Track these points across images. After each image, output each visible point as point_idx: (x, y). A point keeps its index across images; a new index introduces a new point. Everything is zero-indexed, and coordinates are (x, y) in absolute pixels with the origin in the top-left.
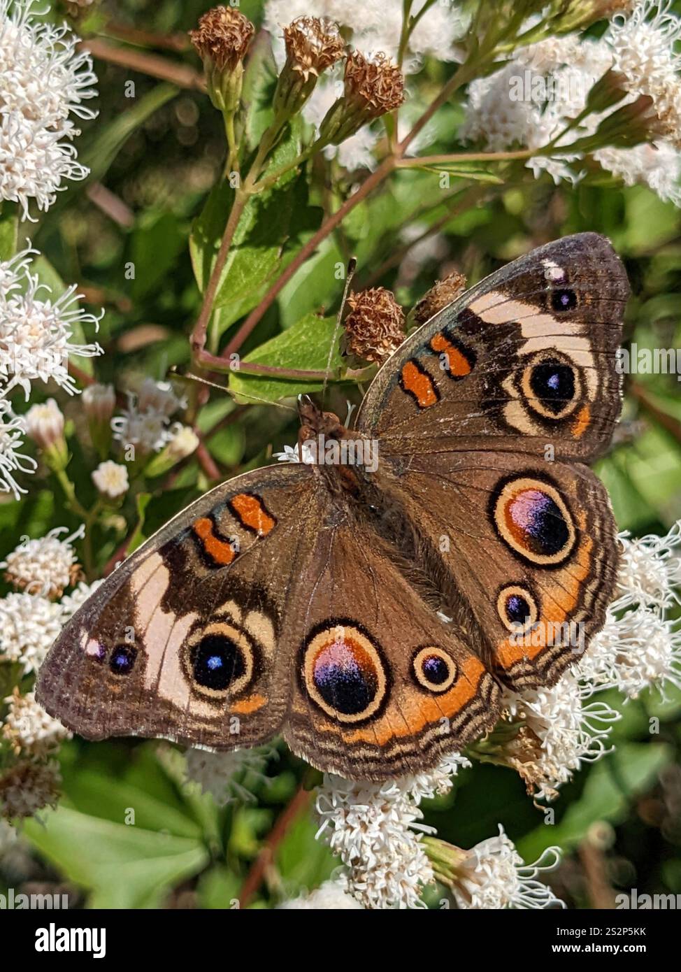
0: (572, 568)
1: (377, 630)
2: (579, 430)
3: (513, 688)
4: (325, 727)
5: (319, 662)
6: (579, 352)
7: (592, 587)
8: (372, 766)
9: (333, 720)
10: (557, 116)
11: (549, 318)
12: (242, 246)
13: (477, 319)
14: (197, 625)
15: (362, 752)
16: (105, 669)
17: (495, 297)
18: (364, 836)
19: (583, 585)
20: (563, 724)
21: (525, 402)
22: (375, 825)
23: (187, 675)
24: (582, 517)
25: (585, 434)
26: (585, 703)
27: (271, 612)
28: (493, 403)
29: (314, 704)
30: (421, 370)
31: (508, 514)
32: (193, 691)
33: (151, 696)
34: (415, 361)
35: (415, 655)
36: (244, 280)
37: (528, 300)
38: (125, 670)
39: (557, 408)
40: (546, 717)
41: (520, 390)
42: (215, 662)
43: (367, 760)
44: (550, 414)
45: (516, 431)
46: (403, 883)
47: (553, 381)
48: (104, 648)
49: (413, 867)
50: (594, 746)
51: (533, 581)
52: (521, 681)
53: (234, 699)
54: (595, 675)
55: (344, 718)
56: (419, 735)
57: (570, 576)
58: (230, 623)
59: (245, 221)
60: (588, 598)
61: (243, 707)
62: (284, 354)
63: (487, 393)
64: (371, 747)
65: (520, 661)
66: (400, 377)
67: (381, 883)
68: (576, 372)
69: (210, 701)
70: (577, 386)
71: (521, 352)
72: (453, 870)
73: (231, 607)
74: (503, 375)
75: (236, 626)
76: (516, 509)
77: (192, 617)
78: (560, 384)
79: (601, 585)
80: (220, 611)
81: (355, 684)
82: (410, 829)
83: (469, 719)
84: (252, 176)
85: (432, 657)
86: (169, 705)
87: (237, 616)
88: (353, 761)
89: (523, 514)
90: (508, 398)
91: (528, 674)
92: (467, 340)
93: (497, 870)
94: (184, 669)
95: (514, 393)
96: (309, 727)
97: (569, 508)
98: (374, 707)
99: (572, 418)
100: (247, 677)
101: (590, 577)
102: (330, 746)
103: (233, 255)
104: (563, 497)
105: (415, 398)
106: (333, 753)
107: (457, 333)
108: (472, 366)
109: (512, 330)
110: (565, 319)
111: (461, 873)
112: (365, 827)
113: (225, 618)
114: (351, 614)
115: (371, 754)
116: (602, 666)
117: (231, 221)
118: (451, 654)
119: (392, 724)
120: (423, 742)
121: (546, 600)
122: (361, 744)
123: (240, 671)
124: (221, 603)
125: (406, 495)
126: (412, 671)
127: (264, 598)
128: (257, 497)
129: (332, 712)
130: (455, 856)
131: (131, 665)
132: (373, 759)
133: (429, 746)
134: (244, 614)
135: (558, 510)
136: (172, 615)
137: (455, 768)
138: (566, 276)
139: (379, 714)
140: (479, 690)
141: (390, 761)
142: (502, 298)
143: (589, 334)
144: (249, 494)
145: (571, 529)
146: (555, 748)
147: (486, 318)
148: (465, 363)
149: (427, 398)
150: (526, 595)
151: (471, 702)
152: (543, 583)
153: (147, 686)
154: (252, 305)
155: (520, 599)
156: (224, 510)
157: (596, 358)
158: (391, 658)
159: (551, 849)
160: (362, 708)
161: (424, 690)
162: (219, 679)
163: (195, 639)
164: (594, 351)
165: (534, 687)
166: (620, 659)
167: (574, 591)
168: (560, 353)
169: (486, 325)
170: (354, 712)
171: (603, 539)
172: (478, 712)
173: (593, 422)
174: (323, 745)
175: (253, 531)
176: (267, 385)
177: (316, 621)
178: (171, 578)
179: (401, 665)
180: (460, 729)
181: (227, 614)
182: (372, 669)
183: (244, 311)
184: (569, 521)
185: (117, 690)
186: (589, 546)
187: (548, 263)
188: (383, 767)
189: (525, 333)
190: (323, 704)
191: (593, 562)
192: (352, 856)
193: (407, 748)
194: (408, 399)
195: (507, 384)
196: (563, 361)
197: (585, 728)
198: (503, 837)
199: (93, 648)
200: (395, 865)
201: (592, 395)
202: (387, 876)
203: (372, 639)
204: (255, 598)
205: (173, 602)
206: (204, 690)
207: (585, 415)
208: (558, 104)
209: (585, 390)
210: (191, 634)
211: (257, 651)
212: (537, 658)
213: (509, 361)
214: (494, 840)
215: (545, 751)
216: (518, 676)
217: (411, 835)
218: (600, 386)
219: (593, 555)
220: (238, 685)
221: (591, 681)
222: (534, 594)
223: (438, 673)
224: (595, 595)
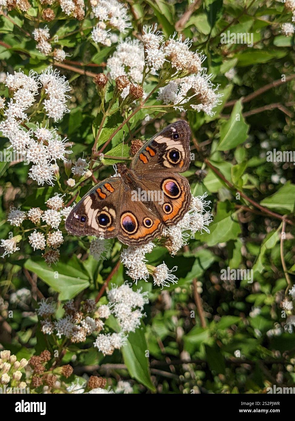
0: (180, 199)
1: (135, 214)
2: (181, 166)
3: (166, 226)
4: (125, 235)
5: (124, 220)
6: (180, 148)
7: (185, 203)
8: (135, 243)
9: (127, 233)
10: (181, 95)
11: (173, 141)
12: (104, 127)
13: (156, 142)
14: (98, 212)
15: (133, 240)
16: (80, 221)
17: (160, 137)
18: (132, 262)
19: (183, 202)
20: (177, 238)
21: (168, 160)
22: (135, 260)
23: (97, 223)
24: (182, 187)
25: (182, 167)
26: (182, 233)
27: (114, 208)
28: (161, 161)
29: (123, 230)
30: (144, 155)
31: (165, 187)
32: (99, 226)
33: (90, 227)
34: (142, 153)
35: (144, 219)
36: (105, 135)
37: (168, 137)
38: (84, 221)
39: (176, 161)
40: (173, 236)
41: (167, 158)
42: (103, 220)
43: (134, 242)
44: (174, 163)
45: (167, 168)
46: (141, 273)
47: (174, 155)
48: (79, 217)
49: (143, 269)
50: (184, 243)
51: (171, 202)
52: (169, 224)
53: (108, 228)
54: (184, 227)
55: (129, 233)
56: (145, 237)
57: (180, 200)
58: (106, 211)
59: (105, 121)
60: (184, 205)
61: (109, 229)
62: (115, 153)
63: (159, 159)
64: (135, 239)
65: (168, 220)
66: (139, 157)
67: (136, 273)
68: (180, 153)
69: (103, 228)
70: (180, 156)
71: (166, 149)
72: (152, 271)
73: (106, 208)
74: (163, 155)
75: (107, 212)
76: (167, 186)
77: (97, 210)
78: (176, 156)
79: (187, 202)
80: (104, 209)
81: (131, 225)
82: (142, 261)
83: (155, 233)
84: (107, 112)
85: (148, 220)
86: (94, 229)
87: (107, 210)
88: (131, 242)
89: (169, 187)
90: (164, 160)
91: (170, 222)
92: (154, 147)
93: (163, 271)
94: (97, 221)
95: (166, 159)
96: (122, 235)
97: (179, 185)
98: (135, 230)
99: (179, 163)
100: (110, 223)
101: (185, 200)
102: (126, 239)
103: (102, 129)
104: (178, 183)
105: (143, 161)
106: (127, 240)
107: (152, 146)
108: (156, 153)
109: (164, 144)
110: (177, 141)
111: (154, 272)
112: (132, 260)
113: (105, 210)
114: (130, 210)
115: (135, 241)
116: (186, 225)
117: (102, 122)
118: (152, 219)
119: (139, 234)
120: (145, 238)
121: (174, 206)
122: (133, 238)
123: (109, 222)
124: (104, 207)
125: (142, 184)
126: (143, 223)
127: (113, 206)
128: (110, 184)
129: (127, 231)
130: (153, 268)
131: (85, 220)
132: (135, 242)
133: (147, 239)
134: (109, 210)
135: (177, 186)
136: (93, 210)
137: (152, 247)
138: (176, 131)
139: (136, 232)
140: (158, 227)
141: (139, 242)
142: (162, 137)
143: (182, 144)
144: (108, 183)
145: (180, 190)
146: (175, 243)
147: (158, 142)
148: (154, 153)
149: (146, 161)
150: (169, 205)
151: (156, 230)
152: (173, 202)
153: (89, 225)
154: (106, 141)
155: (168, 206)
156: (103, 187)
157: (184, 149)
158: (139, 220)
159: (175, 267)
160: (133, 231)
161: (146, 227)
162: (104, 223)
163: (99, 215)
164: (184, 148)
165: (172, 225)
166: (191, 223)
167: (181, 204)
168: (176, 149)
169: (158, 144)
170: (131, 231)
171: (187, 192)
172: (157, 232)
173: (184, 164)
174: (125, 238)
175: (110, 191)
176: (111, 160)
177: (123, 211)
178: (93, 202)
179: (141, 221)
180: (154, 235)
181: (105, 209)
182: (135, 222)
183: (104, 142)
184: (179, 188)
185: (82, 226)
186: (184, 193)
187: (172, 128)
188: (137, 244)
189: (167, 145)
190: (125, 230)
191: (185, 197)
192: (130, 266)
193: (142, 239)
194: (141, 162)
195: (164, 157)
196: (176, 150)
197: (182, 239)
198: (164, 264)
199: (77, 217)
200: (139, 269)
201: (184, 157)
202: (137, 271)
203: (135, 216)
204: (110, 206)
205: (94, 207)
206: (101, 226)
207: (182, 162)
208: (181, 92)
209: (182, 157)
210: (98, 214)
211: (112, 217)
212: (172, 219)
213: (164, 152)
214: (162, 265)
215: (173, 244)
216: (168, 223)
217: (143, 262)
218: (185, 155)
219: (185, 196)
220: (108, 225)
221: (184, 228)
222: (171, 205)
223: (149, 223)
224: (186, 204)
